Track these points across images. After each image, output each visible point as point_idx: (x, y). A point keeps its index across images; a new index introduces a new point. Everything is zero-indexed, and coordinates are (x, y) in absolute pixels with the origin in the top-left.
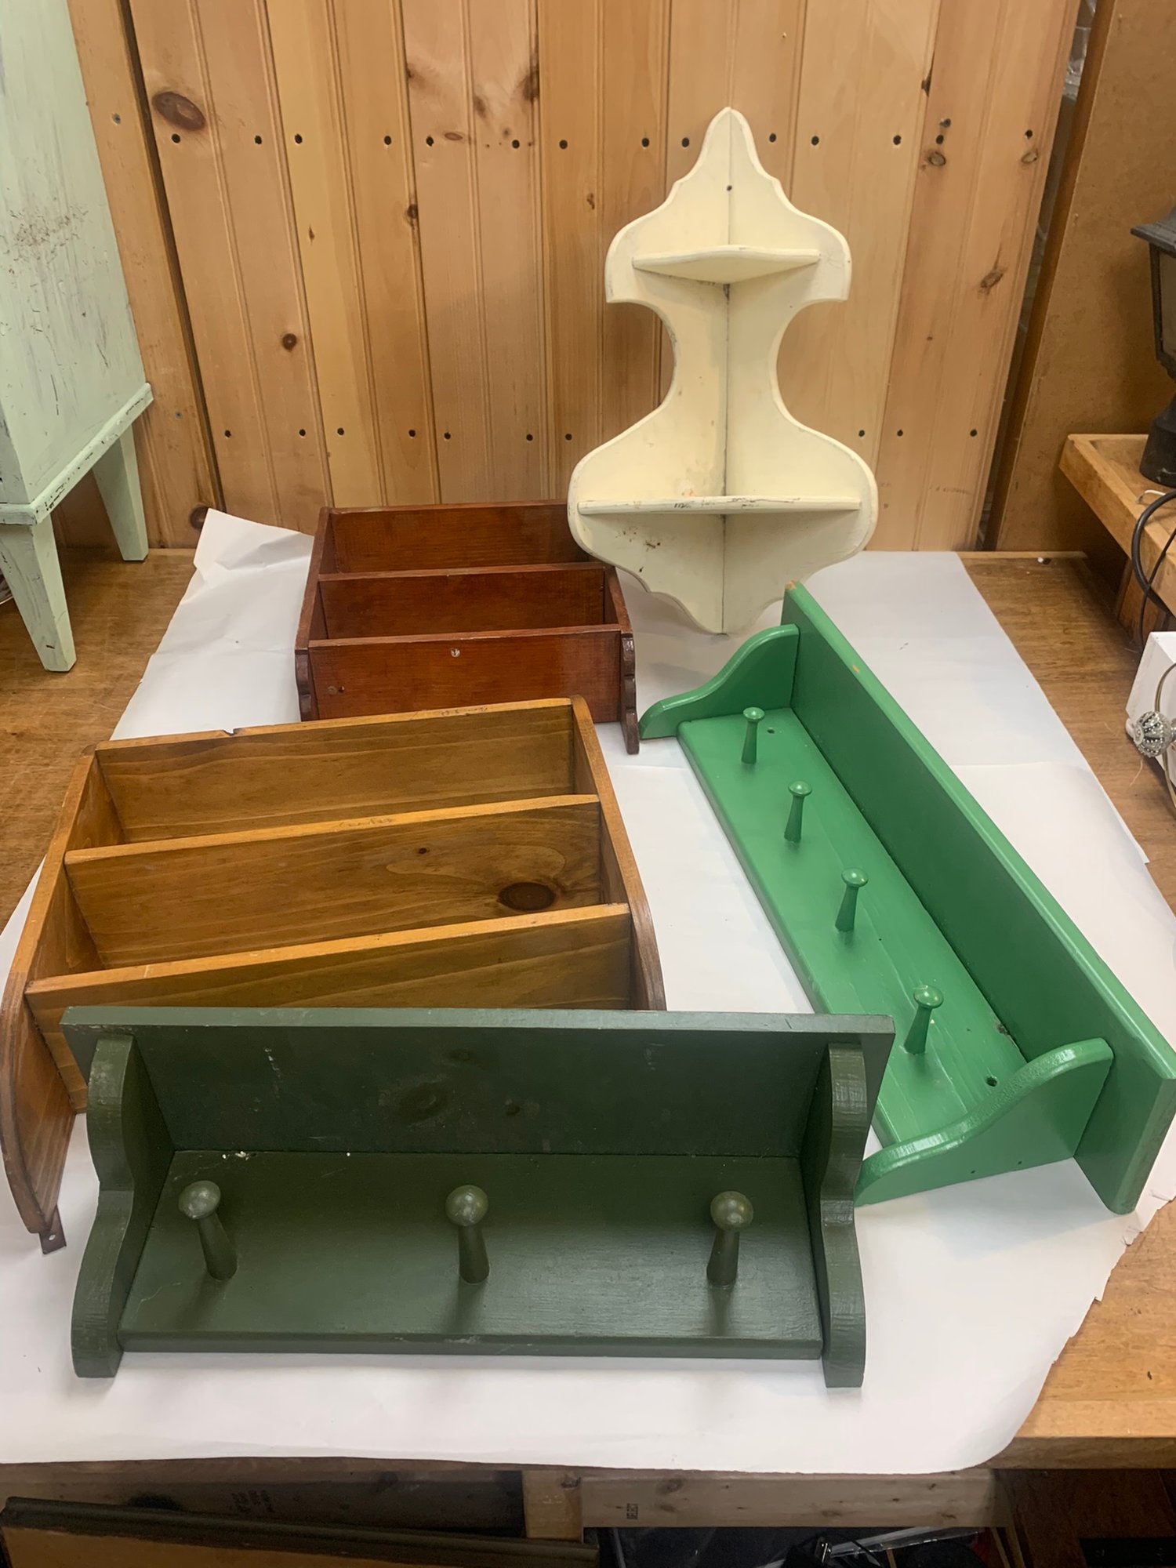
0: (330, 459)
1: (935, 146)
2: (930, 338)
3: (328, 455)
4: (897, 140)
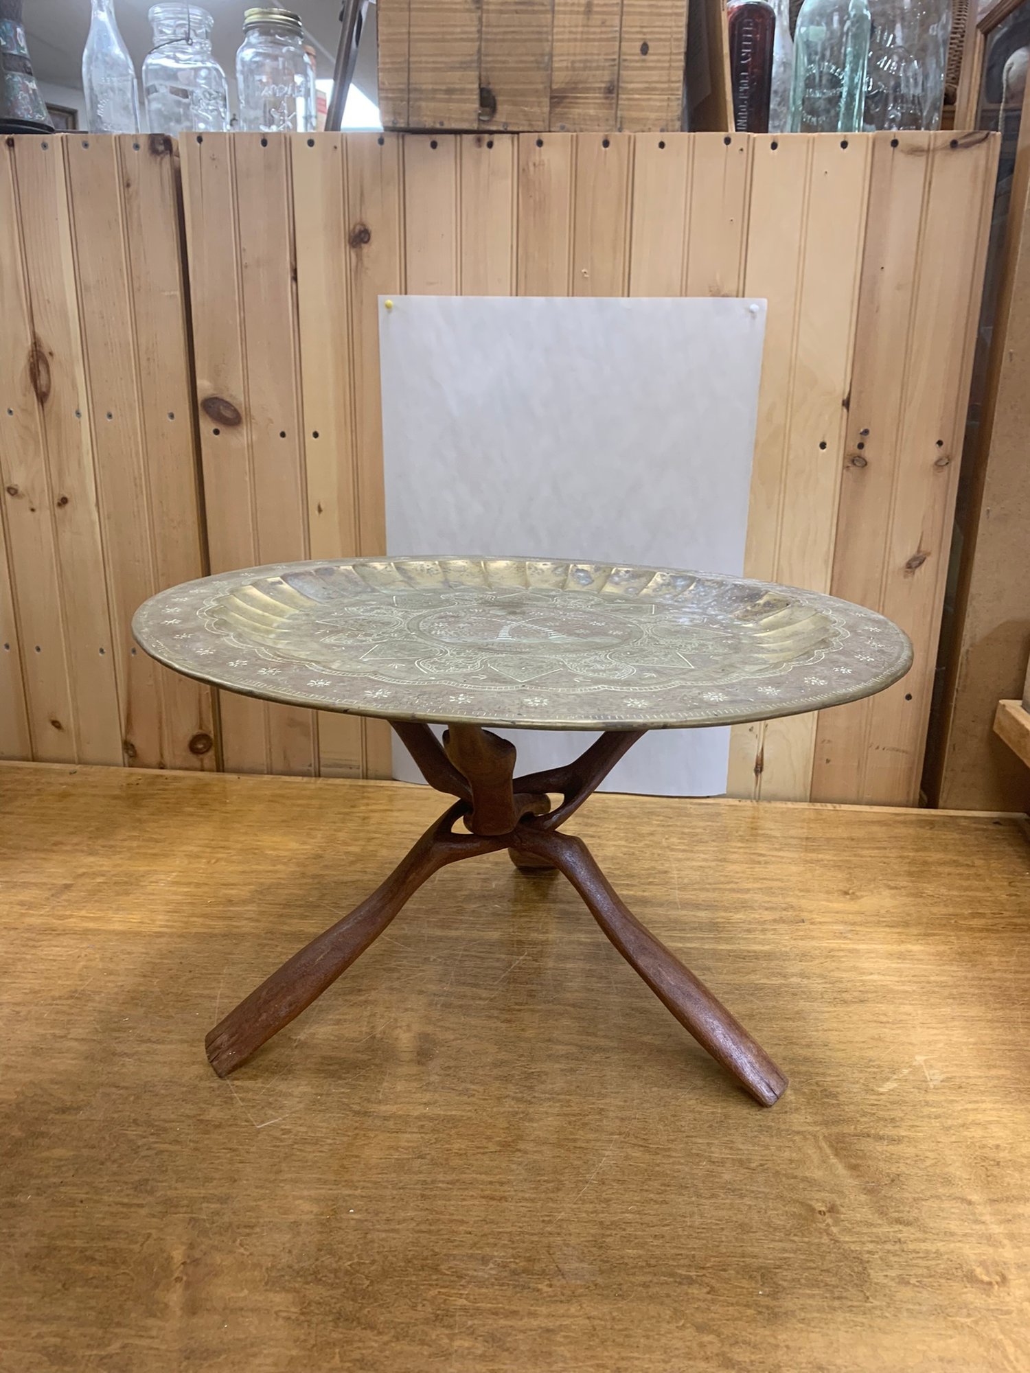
4: (823, 446)
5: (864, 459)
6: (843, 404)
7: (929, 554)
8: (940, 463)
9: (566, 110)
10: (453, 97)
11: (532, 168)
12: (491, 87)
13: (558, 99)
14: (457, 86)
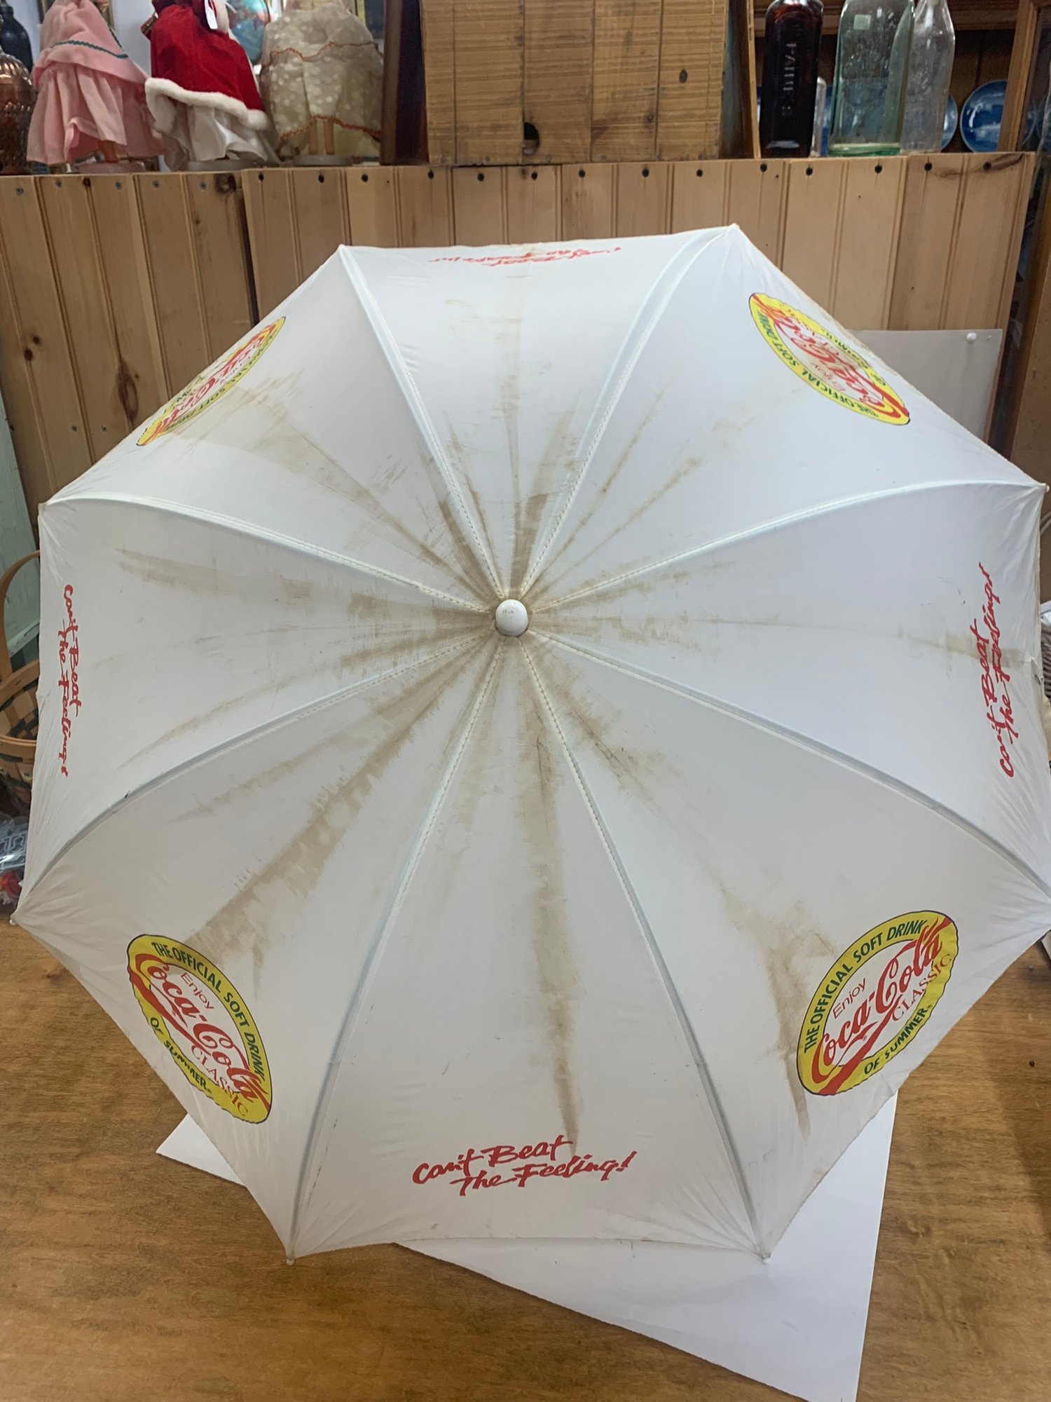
9: (607, 140)
10: (499, 133)
11: (574, 198)
12: (534, 121)
13: (599, 130)
14: (501, 123)
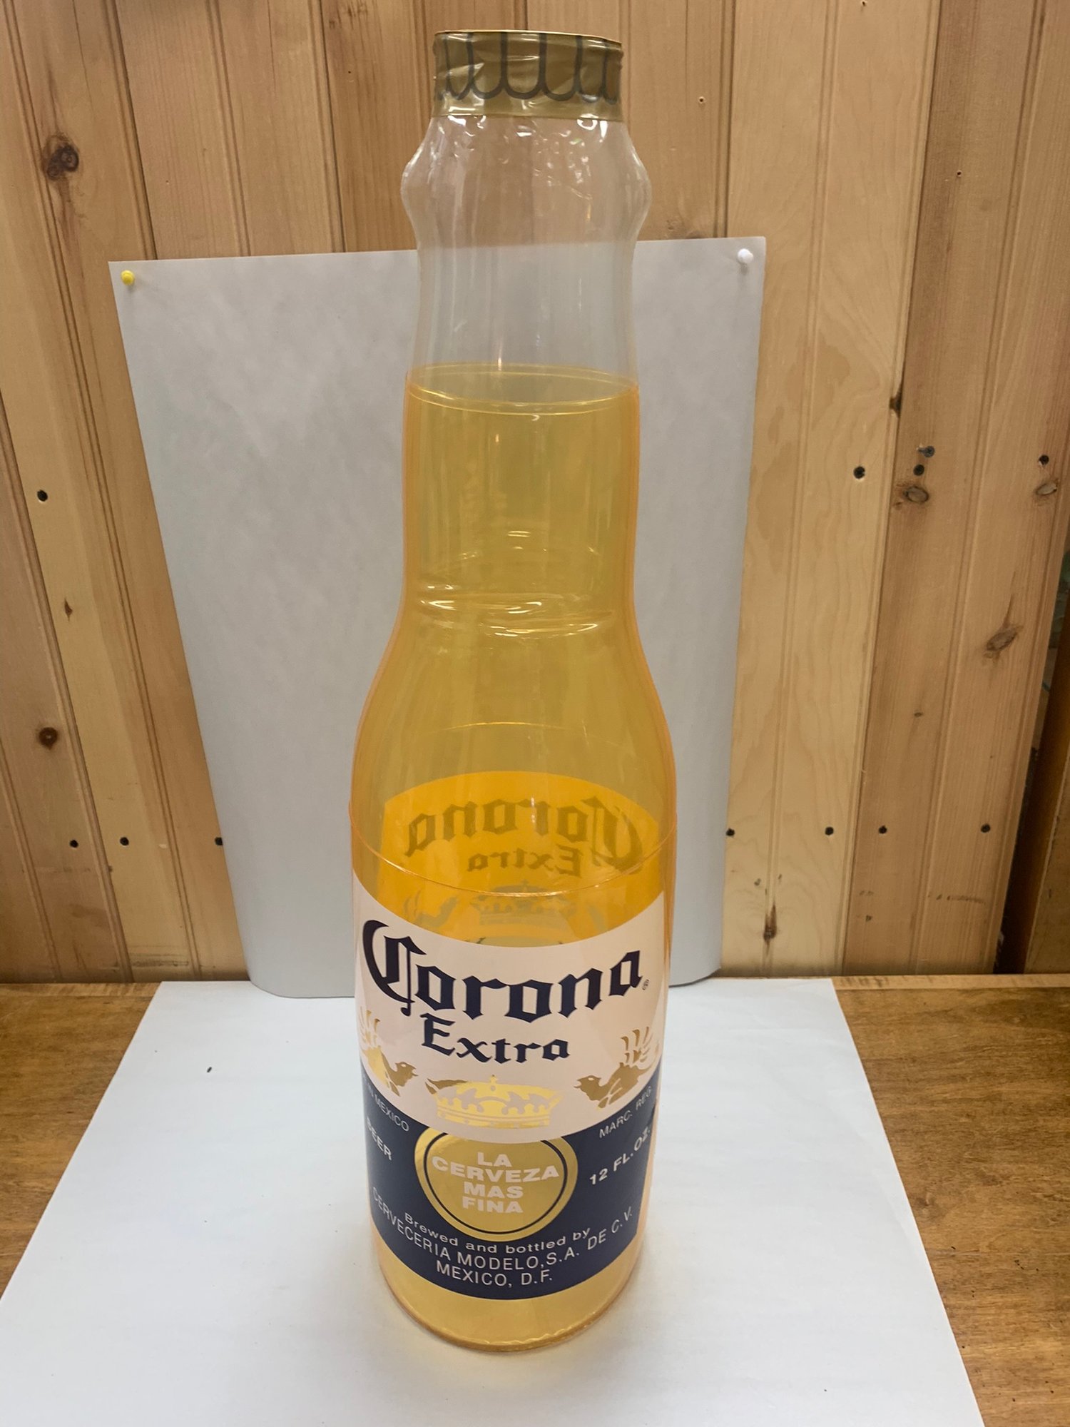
0: (112, 874)
1: (914, 478)
2: (918, 714)
3: (110, 869)
4: (859, 472)
5: (925, 492)
6: (891, 406)
7: (1022, 627)
8: (1039, 492)
11: (345, 18)
